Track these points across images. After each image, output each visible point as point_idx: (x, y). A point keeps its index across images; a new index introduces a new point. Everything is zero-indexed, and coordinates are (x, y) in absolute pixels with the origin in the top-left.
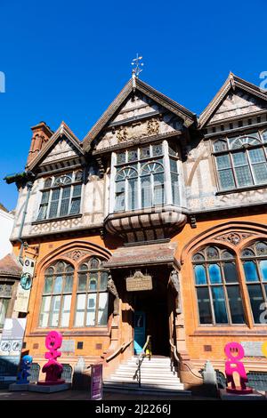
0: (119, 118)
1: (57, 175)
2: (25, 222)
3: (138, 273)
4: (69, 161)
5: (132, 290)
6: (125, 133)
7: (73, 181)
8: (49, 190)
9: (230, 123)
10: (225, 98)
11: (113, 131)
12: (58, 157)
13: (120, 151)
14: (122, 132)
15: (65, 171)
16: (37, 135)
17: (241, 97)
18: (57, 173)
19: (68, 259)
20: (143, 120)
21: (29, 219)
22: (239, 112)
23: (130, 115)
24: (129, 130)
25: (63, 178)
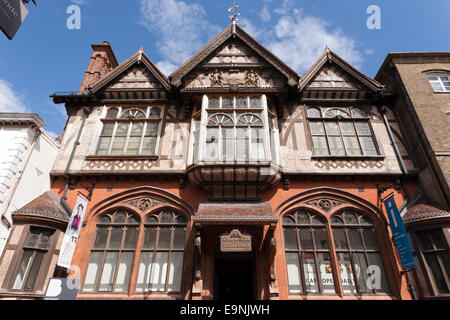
0: (215, 60)
1: (125, 105)
2: (76, 154)
3: (236, 231)
4: (143, 92)
5: (227, 250)
6: (219, 78)
7: (147, 116)
8: (113, 122)
9: (325, 92)
10: (321, 69)
11: (206, 71)
12: (131, 86)
13: (213, 94)
14: (216, 75)
15: (138, 103)
16: (99, 55)
17: (334, 72)
18: (126, 103)
19: (133, 208)
20: (242, 69)
21: (83, 151)
22: (334, 85)
23: (227, 60)
24: (225, 75)
25: (134, 111)
